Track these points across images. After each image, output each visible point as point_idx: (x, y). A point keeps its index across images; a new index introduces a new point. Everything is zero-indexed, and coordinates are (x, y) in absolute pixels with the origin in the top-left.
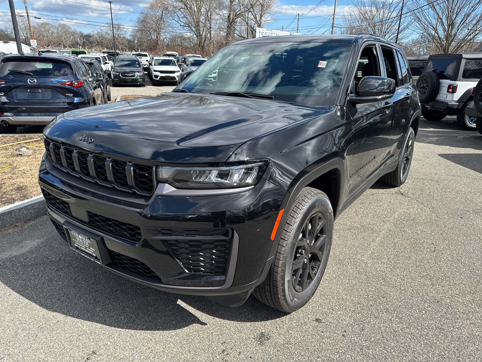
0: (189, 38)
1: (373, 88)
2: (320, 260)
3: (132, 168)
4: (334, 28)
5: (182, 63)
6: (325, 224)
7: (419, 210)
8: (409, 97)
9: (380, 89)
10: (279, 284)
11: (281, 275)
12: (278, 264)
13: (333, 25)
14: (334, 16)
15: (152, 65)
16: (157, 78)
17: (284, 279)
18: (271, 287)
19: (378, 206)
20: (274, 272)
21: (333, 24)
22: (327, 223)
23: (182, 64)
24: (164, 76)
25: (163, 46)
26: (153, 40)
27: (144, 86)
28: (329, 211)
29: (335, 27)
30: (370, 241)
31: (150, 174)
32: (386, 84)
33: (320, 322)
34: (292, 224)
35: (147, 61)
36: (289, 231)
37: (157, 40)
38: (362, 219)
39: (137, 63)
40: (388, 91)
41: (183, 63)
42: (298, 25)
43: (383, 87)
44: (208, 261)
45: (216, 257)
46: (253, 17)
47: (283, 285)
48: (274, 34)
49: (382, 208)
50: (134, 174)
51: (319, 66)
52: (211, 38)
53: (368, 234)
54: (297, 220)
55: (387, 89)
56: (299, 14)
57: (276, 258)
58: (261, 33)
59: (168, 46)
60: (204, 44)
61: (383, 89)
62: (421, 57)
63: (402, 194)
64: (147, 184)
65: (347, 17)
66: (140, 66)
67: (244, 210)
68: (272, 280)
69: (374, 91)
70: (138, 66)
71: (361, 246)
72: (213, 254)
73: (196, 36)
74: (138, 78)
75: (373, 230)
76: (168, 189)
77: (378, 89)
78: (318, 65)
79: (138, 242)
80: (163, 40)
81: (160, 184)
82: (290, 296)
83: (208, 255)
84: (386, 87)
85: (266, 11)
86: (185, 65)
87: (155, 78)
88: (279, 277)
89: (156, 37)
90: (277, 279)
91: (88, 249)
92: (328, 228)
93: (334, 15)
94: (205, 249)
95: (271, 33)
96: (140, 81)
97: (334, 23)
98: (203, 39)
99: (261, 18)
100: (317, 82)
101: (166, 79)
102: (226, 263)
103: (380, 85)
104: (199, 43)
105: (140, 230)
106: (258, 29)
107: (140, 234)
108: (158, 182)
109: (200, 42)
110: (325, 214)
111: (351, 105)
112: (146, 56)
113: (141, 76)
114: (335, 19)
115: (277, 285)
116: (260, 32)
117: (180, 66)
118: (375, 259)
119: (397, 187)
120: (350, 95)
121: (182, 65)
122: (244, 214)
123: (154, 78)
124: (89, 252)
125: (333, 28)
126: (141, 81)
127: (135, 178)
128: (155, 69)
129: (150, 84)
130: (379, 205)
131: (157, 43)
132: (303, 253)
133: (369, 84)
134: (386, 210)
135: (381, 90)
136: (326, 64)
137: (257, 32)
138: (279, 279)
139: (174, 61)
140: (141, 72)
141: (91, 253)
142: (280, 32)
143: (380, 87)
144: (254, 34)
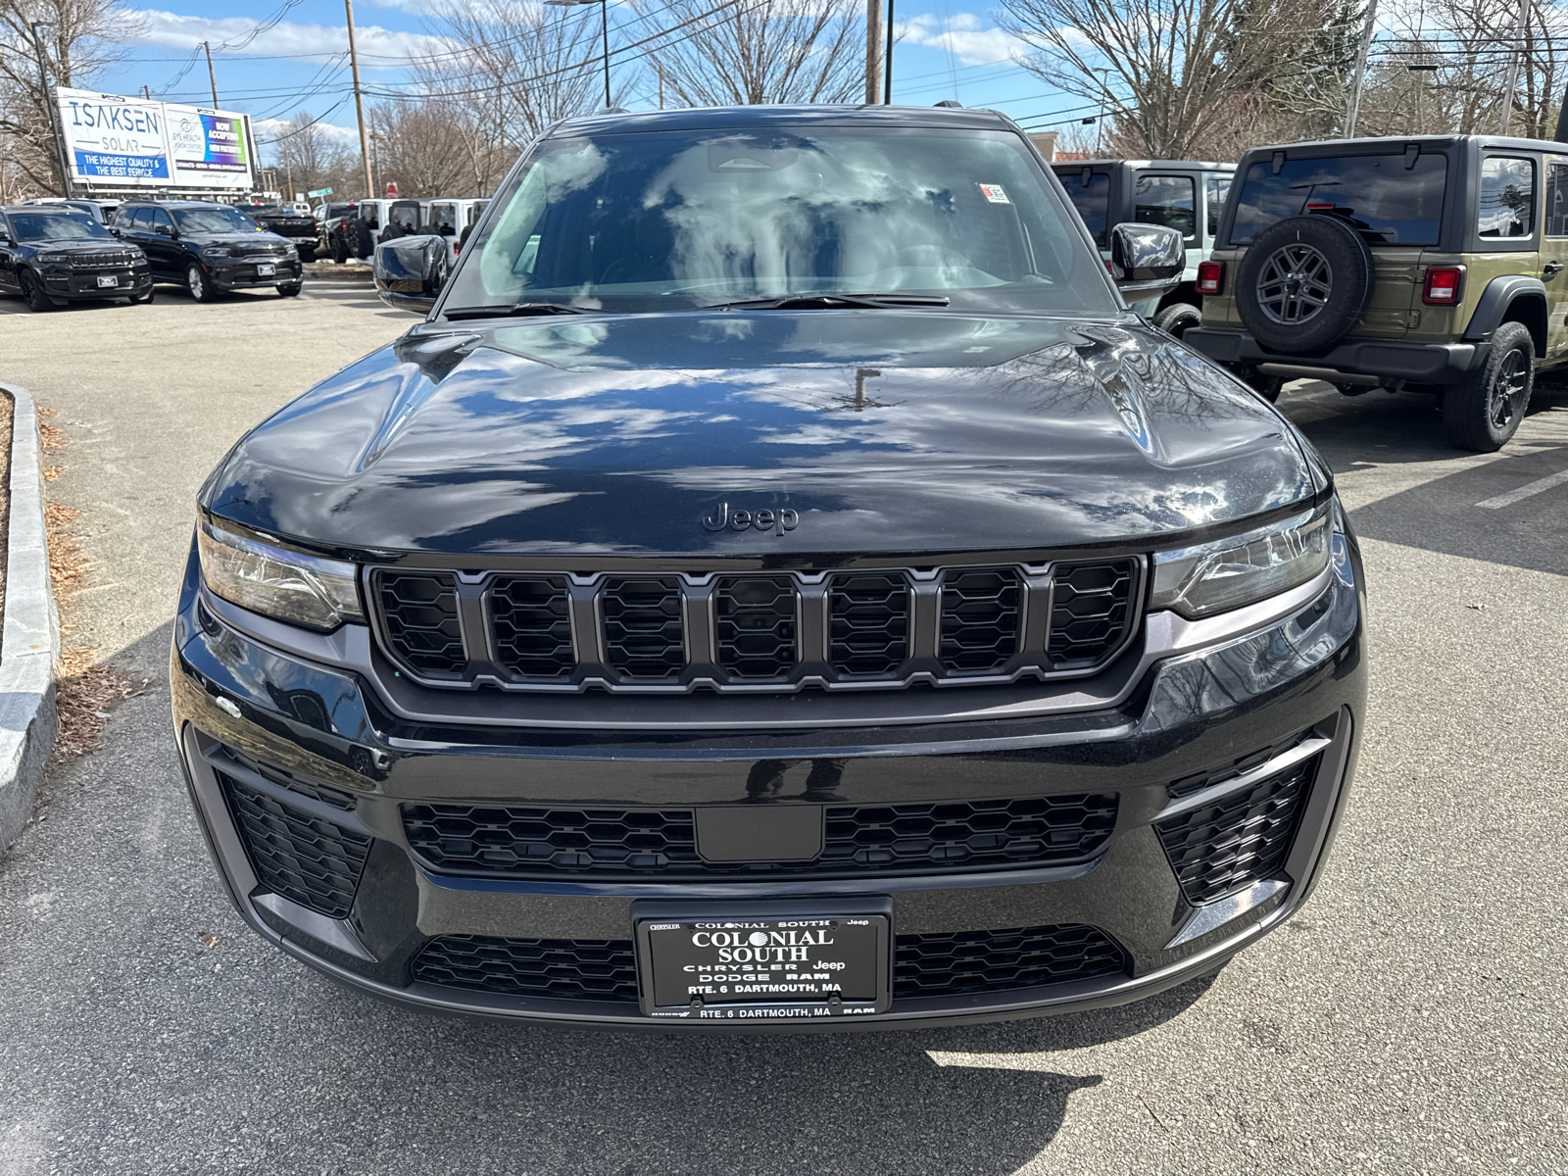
4: (362, 96)
13: (356, 88)
14: (353, 58)
21: (356, 83)
29: (365, 93)
42: (213, 85)
46: (27, 45)
48: (136, 112)
50: (1053, 607)
56: (206, 44)
58: (80, 111)
65: (421, 61)
85: (81, 26)
93: (352, 52)
95: (122, 109)
97: (359, 80)
99: (64, 54)
106: (61, 91)
114: (358, 67)
116: (75, 104)
125: (357, 95)
137: (62, 102)
142: (160, 106)
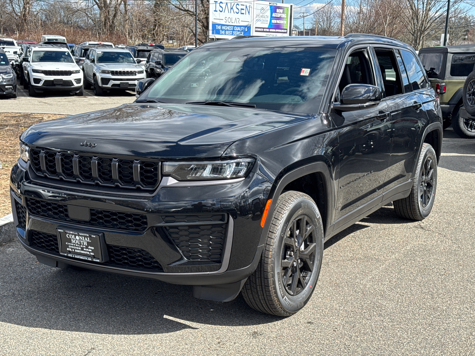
0: (84, 10)
1: (359, 95)
2: (311, 270)
3: (139, 165)
5: (81, 56)
6: (314, 230)
7: (439, 242)
8: (417, 105)
9: (366, 96)
10: (270, 275)
11: (271, 265)
12: (268, 255)
15: (28, 61)
16: (38, 83)
17: (274, 270)
18: (263, 279)
19: (388, 239)
20: (264, 263)
22: (316, 230)
23: (81, 58)
24: (52, 79)
25: (36, 25)
26: (17, 15)
27: (14, 97)
28: (317, 216)
30: (373, 269)
31: (156, 169)
32: (371, 91)
33: (312, 324)
34: (279, 219)
35: (15, 53)
36: (277, 225)
37: (24, 15)
38: (367, 251)
39: (2, 57)
40: (374, 98)
41: (83, 57)
43: (369, 95)
44: (205, 246)
45: (212, 242)
47: (273, 276)
48: (242, 5)
49: (393, 241)
50: (140, 171)
51: (302, 74)
52: (126, 11)
53: (371, 263)
54: (284, 215)
55: (373, 96)
57: (266, 250)
58: (218, 5)
59: (44, 25)
60: (113, 22)
61: (369, 96)
62: (471, 48)
63: (422, 228)
64: (152, 178)
66: (7, 63)
67: (236, 204)
68: (262, 272)
69: (361, 98)
70: (4, 63)
71: (361, 272)
72: (211, 240)
73: (99, 7)
74: (5, 83)
75: (378, 260)
76: (171, 182)
77: (363, 96)
78: (300, 73)
79: (143, 231)
80: (35, 13)
81: (164, 178)
82: (280, 290)
83: (206, 241)
84: (371, 94)
86: (88, 61)
87: (35, 83)
88: (269, 268)
89: (22, 8)
90: (267, 270)
91: (85, 249)
92: (317, 236)
94: (203, 235)
95: (236, 4)
96: (7, 89)
98: (110, 13)
100: (308, 89)
101: (54, 85)
102: (221, 248)
103: (365, 93)
104: (105, 20)
105: (146, 219)
107: (146, 223)
108: (163, 176)
109: (107, 18)
110: (313, 219)
111: (336, 113)
112: (12, 44)
113: (9, 81)
115: (267, 276)
116: (216, 2)
117: (78, 62)
118: (375, 282)
119: (418, 221)
120: (334, 103)
121: (80, 60)
122: (236, 207)
123: (33, 84)
124: (85, 252)
126: (10, 88)
127: (141, 174)
128: (34, 68)
129: (24, 94)
130: (390, 239)
131: (25, 20)
132: (292, 254)
133: (356, 92)
134: (397, 243)
135: (368, 98)
136: (309, 72)
138: (269, 270)
139: (68, 53)
140: (9, 73)
141: (88, 253)
143: (366, 95)
144: (205, 6)
